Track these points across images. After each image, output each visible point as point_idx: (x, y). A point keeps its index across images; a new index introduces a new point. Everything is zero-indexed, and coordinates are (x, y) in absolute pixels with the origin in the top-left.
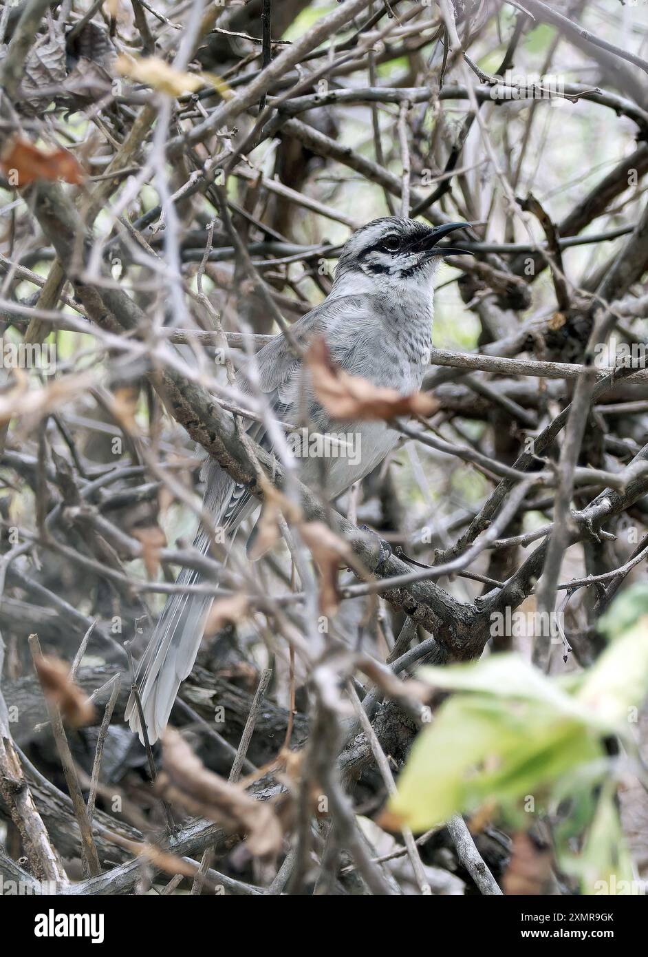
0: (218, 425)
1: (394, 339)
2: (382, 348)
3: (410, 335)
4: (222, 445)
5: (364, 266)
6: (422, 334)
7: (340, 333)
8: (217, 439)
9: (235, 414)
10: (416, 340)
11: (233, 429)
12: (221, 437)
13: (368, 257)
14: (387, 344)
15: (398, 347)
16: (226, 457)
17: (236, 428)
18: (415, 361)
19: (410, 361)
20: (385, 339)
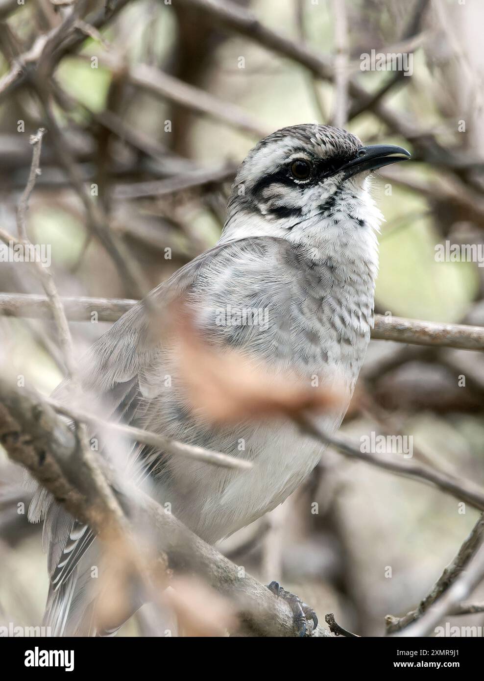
0: (49, 437)
1: (314, 307)
2: (294, 319)
3: (340, 303)
4: (56, 468)
5: (263, 207)
6: (358, 305)
7: (230, 293)
8: (49, 459)
9: (77, 423)
10: (350, 312)
11: (72, 443)
12: (55, 455)
13: (266, 192)
14: (302, 313)
15: (320, 320)
16: (62, 486)
17: (78, 441)
18: (348, 341)
19: (339, 341)
20: (299, 305)
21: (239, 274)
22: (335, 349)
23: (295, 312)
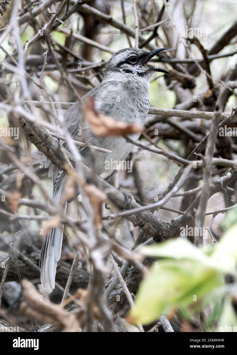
0: (50, 143)
1: (132, 101)
2: (126, 105)
3: (140, 100)
4: (52, 153)
5: (121, 70)
6: (146, 100)
7: (107, 98)
8: (50, 150)
9: (59, 139)
10: (143, 102)
11: (57, 146)
12: (52, 149)
13: (122, 66)
14: (129, 103)
15: (134, 105)
16: (55, 158)
17: (59, 145)
18: (142, 112)
19: (140, 112)
20: (128, 100)
21: (109, 92)
22: (138, 114)
23: (127, 103)
